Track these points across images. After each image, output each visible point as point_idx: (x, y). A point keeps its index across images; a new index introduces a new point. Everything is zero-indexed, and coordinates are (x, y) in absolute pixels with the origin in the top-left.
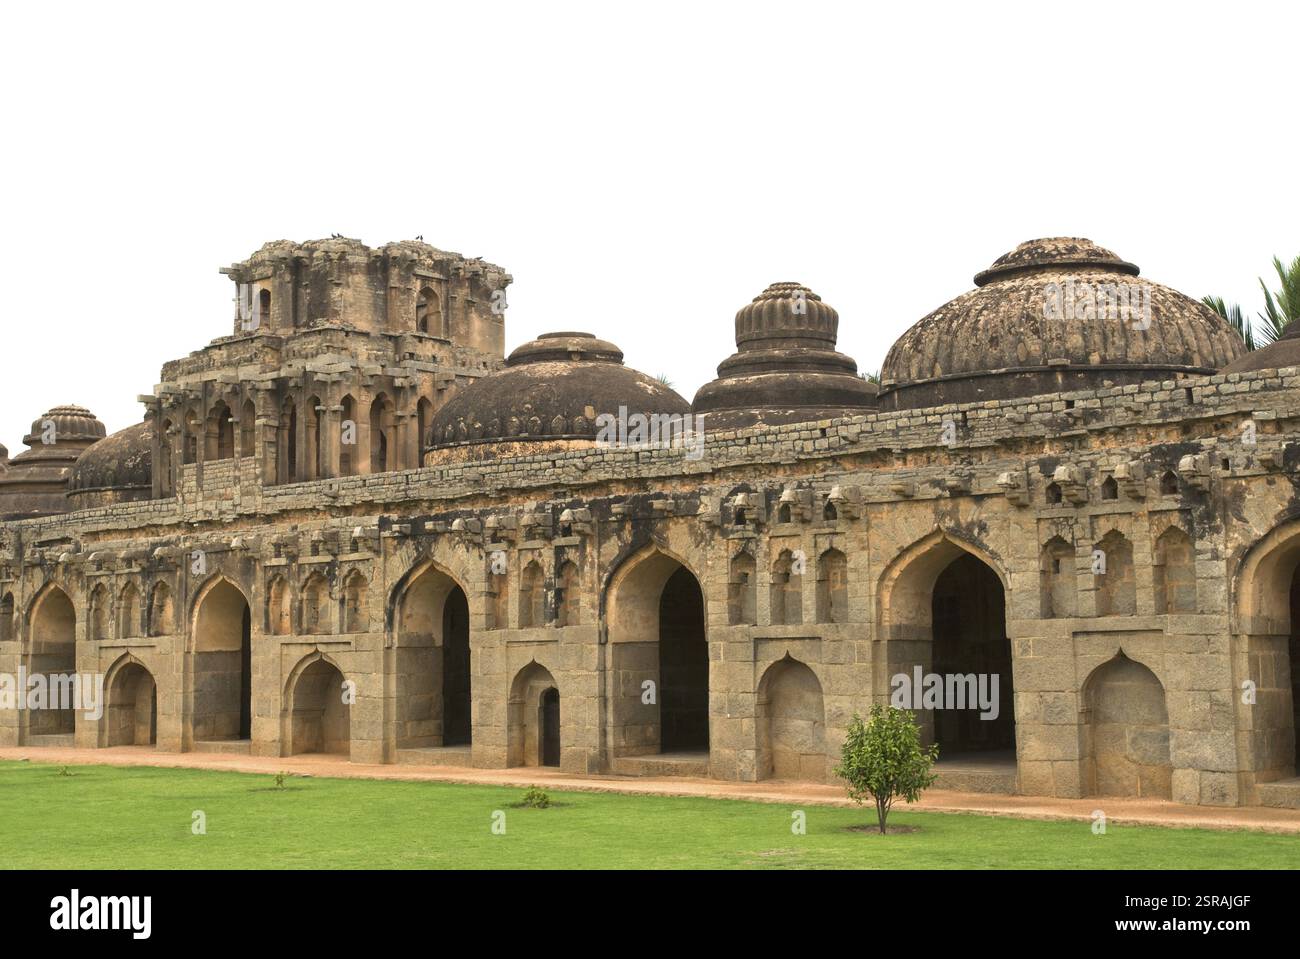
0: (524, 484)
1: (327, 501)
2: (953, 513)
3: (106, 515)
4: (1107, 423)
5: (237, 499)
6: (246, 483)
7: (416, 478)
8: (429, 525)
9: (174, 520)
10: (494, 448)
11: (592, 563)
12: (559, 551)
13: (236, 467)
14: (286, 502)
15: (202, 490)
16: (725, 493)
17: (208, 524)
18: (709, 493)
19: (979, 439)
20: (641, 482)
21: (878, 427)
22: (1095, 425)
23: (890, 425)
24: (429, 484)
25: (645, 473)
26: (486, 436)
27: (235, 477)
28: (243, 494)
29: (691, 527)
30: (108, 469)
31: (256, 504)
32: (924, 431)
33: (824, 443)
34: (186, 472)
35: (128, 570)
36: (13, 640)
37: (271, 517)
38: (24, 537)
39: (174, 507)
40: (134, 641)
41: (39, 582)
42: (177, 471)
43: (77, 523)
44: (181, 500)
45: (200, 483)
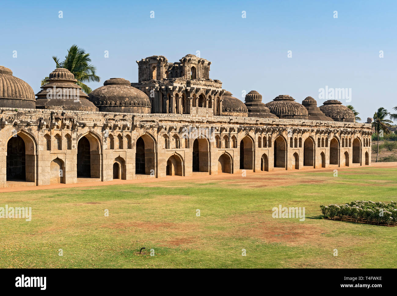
0: (264, 123)
1: (229, 120)
2: (311, 134)
3: (167, 116)
6: (210, 114)
7: (246, 119)
9: (189, 120)
13: (207, 110)
14: (219, 120)
15: (198, 114)
16: (290, 128)
17: (198, 122)
18: (288, 128)
24: (249, 120)
27: (207, 112)
28: (208, 117)
29: (286, 133)
31: (212, 119)
33: (300, 123)
34: (193, 109)
35: (175, 131)
36: (131, 149)
37: (215, 122)
38: (135, 118)
39: (189, 116)
40: (178, 149)
41: (142, 132)
42: (191, 108)
43: (157, 117)
44: (191, 115)
45: (197, 112)
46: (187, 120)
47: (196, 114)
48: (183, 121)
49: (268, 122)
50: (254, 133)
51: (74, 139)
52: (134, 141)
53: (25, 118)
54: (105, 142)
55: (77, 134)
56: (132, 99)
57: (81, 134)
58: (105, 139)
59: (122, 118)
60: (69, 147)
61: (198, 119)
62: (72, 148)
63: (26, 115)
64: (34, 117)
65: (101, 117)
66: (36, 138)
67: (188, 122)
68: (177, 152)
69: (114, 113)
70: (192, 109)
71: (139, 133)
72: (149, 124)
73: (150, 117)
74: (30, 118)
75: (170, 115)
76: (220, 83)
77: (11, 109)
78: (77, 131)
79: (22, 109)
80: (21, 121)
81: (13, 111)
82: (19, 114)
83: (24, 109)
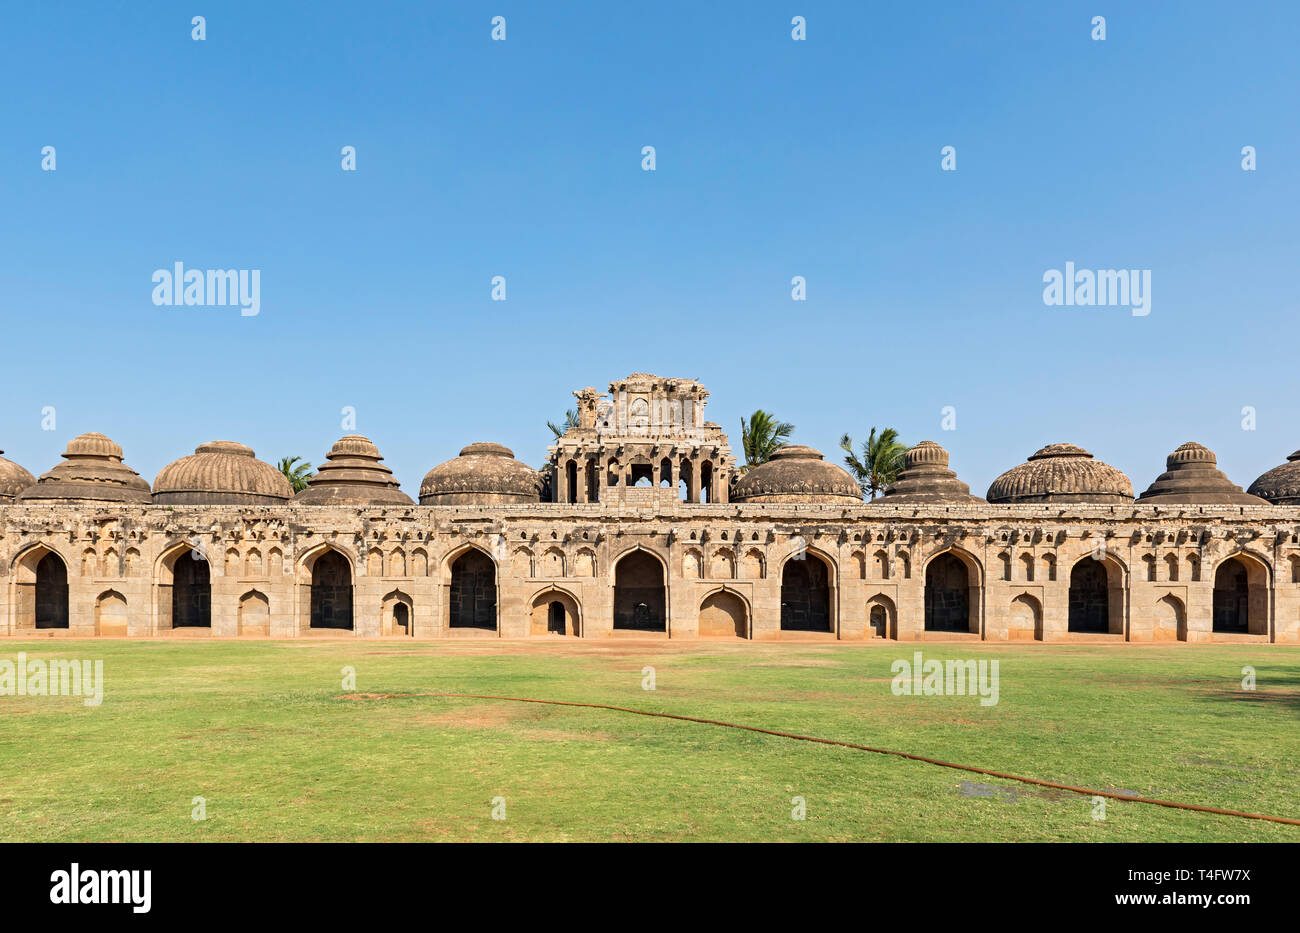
1: (735, 514)
2: (1104, 543)
3: (529, 508)
4: (1170, 516)
5: (656, 508)
6: (666, 500)
8: (821, 531)
9: (597, 515)
10: (827, 497)
11: (919, 553)
12: (898, 546)
13: (656, 491)
15: (624, 501)
16: (996, 528)
17: (634, 520)
18: (988, 527)
19: (1118, 517)
20: (945, 521)
21: (1073, 509)
22: (1165, 516)
23: (1079, 509)
25: (951, 517)
26: (822, 491)
27: (655, 496)
28: (661, 506)
29: (977, 542)
30: (492, 481)
31: (676, 512)
32: (1094, 512)
33: (1048, 512)
34: (609, 491)
35: (552, 540)
36: (428, 576)
37: (684, 519)
39: (597, 508)
40: (562, 579)
41: (456, 543)
42: (602, 489)
43: (498, 511)
44: (604, 505)
45: (622, 497)
46: (590, 516)
47: (619, 502)
48: (579, 518)
49: (893, 513)
50: (834, 543)
51: (287, 557)
52: (433, 561)
53: (188, 521)
54: (360, 562)
55: (295, 548)
56: (456, 479)
57: (308, 549)
58: (360, 558)
59: (402, 515)
61: (627, 513)
63: (189, 517)
64: (204, 519)
65: (351, 516)
67: (593, 519)
69: (383, 507)
70: (605, 491)
71: (449, 545)
72: (475, 526)
73: (478, 512)
74: (198, 521)
75: (538, 507)
76: (713, 429)
77: (160, 506)
78: (296, 541)
79: (181, 506)
80: (181, 527)
81: (163, 509)
82: (176, 515)
83: (186, 506)
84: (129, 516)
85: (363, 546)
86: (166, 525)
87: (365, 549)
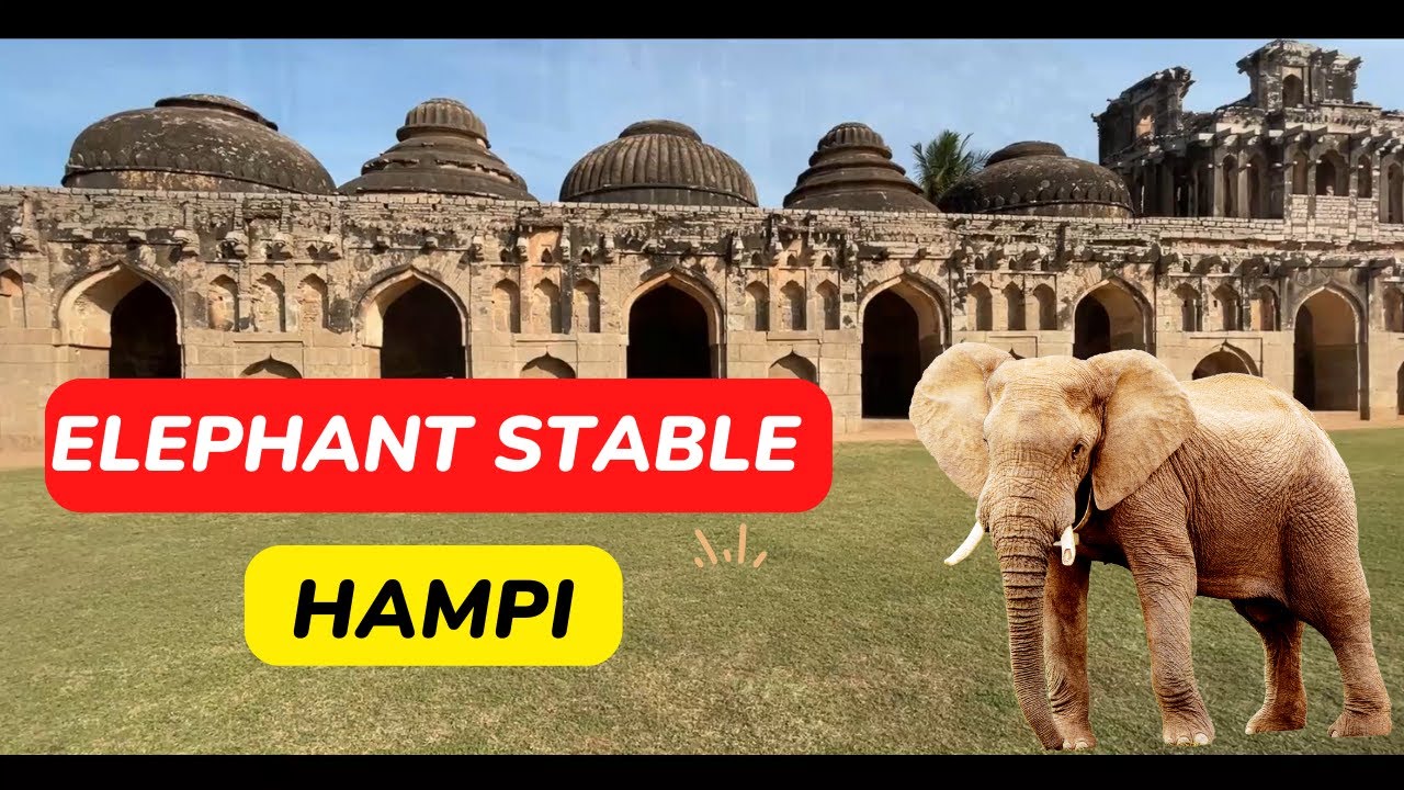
3: (1192, 225)
5: (1352, 229)
6: (1364, 218)
9: (1281, 238)
13: (1351, 204)
15: (1314, 218)
27: (1351, 212)
28: (1358, 227)
31: (1374, 236)
34: (1296, 201)
35: (1224, 275)
36: (1056, 329)
37: (1385, 246)
38: (1068, 233)
39: (1281, 227)
40: (1236, 333)
41: (1094, 277)
42: (1286, 198)
43: (1152, 228)
44: (1289, 223)
45: (1312, 212)
46: (1270, 238)
47: (1308, 218)
48: (1255, 241)
51: (848, 298)
52: (1065, 305)
53: (683, 233)
54: (959, 306)
55: (859, 283)
56: (1063, 182)
57: (874, 284)
58: (958, 299)
59: (1018, 231)
60: (832, 322)
61: (1317, 236)
62: (842, 325)
63: (685, 226)
64: (711, 230)
65: (942, 231)
66: (721, 293)
67: (1277, 244)
68: (1229, 342)
69: (991, 217)
70: (1291, 202)
71: (1085, 280)
72: (1121, 250)
73: (1125, 229)
74: (701, 234)
75: (1205, 223)
77: (634, 206)
78: (860, 272)
79: (670, 207)
80: (670, 244)
81: (641, 212)
82: (663, 222)
83: (680, 208)
84: (579, 223)
85: (961, 280)
86: (645, 239)
87: (965, 285)
